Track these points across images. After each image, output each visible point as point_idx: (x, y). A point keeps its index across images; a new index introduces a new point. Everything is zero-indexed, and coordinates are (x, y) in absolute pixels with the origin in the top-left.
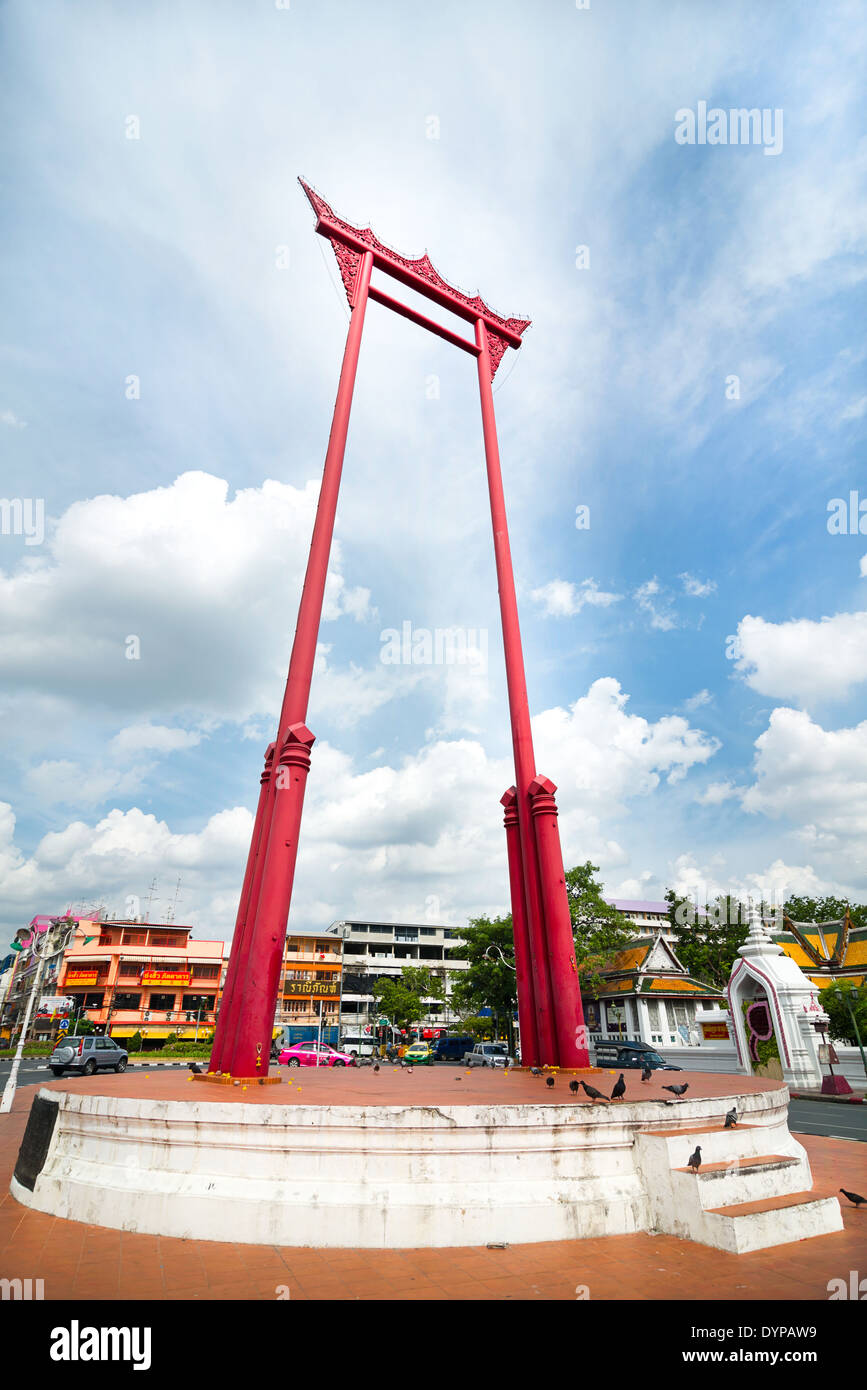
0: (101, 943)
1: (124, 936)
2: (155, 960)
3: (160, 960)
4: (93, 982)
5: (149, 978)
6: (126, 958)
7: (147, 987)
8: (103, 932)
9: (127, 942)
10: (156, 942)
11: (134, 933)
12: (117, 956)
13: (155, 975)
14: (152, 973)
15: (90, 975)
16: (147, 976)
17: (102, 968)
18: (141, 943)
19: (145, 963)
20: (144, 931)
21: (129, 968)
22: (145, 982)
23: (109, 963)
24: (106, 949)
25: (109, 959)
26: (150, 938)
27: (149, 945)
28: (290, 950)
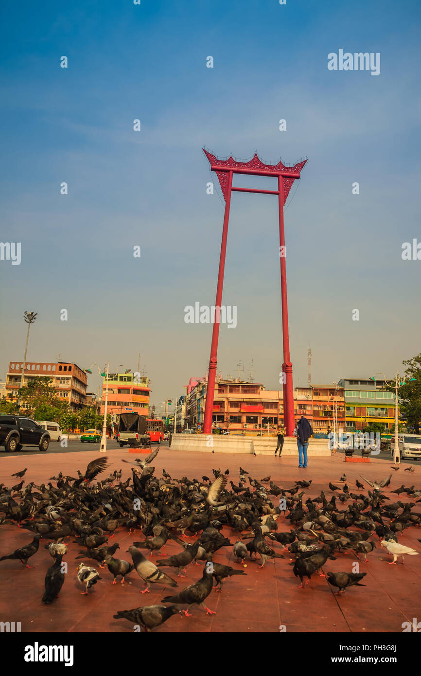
0: (219, 392)
1: (230, 389)
2: (245, 400)
3: (248, 400)
4: (218, 410)
5: (243, 409)
6: (231, 400)
7: (243, 413)
8: (219, 387)
9: (231, 391)
10: (245, 392)
11: (233, 388)
12: (227, 398)
13: (246, 407)
15: (216, 407)
16: (242, 407)
17: (220, 404)
18: (238, 392)
19: (241, 402)
20: (237, 386)
21: (234, 404)
22: (243, 411)
23: (224, 402)
24: (222, 395)
25: (224, 400)
26: (242, 389)
27: (242, 393)
28: (315, 395)
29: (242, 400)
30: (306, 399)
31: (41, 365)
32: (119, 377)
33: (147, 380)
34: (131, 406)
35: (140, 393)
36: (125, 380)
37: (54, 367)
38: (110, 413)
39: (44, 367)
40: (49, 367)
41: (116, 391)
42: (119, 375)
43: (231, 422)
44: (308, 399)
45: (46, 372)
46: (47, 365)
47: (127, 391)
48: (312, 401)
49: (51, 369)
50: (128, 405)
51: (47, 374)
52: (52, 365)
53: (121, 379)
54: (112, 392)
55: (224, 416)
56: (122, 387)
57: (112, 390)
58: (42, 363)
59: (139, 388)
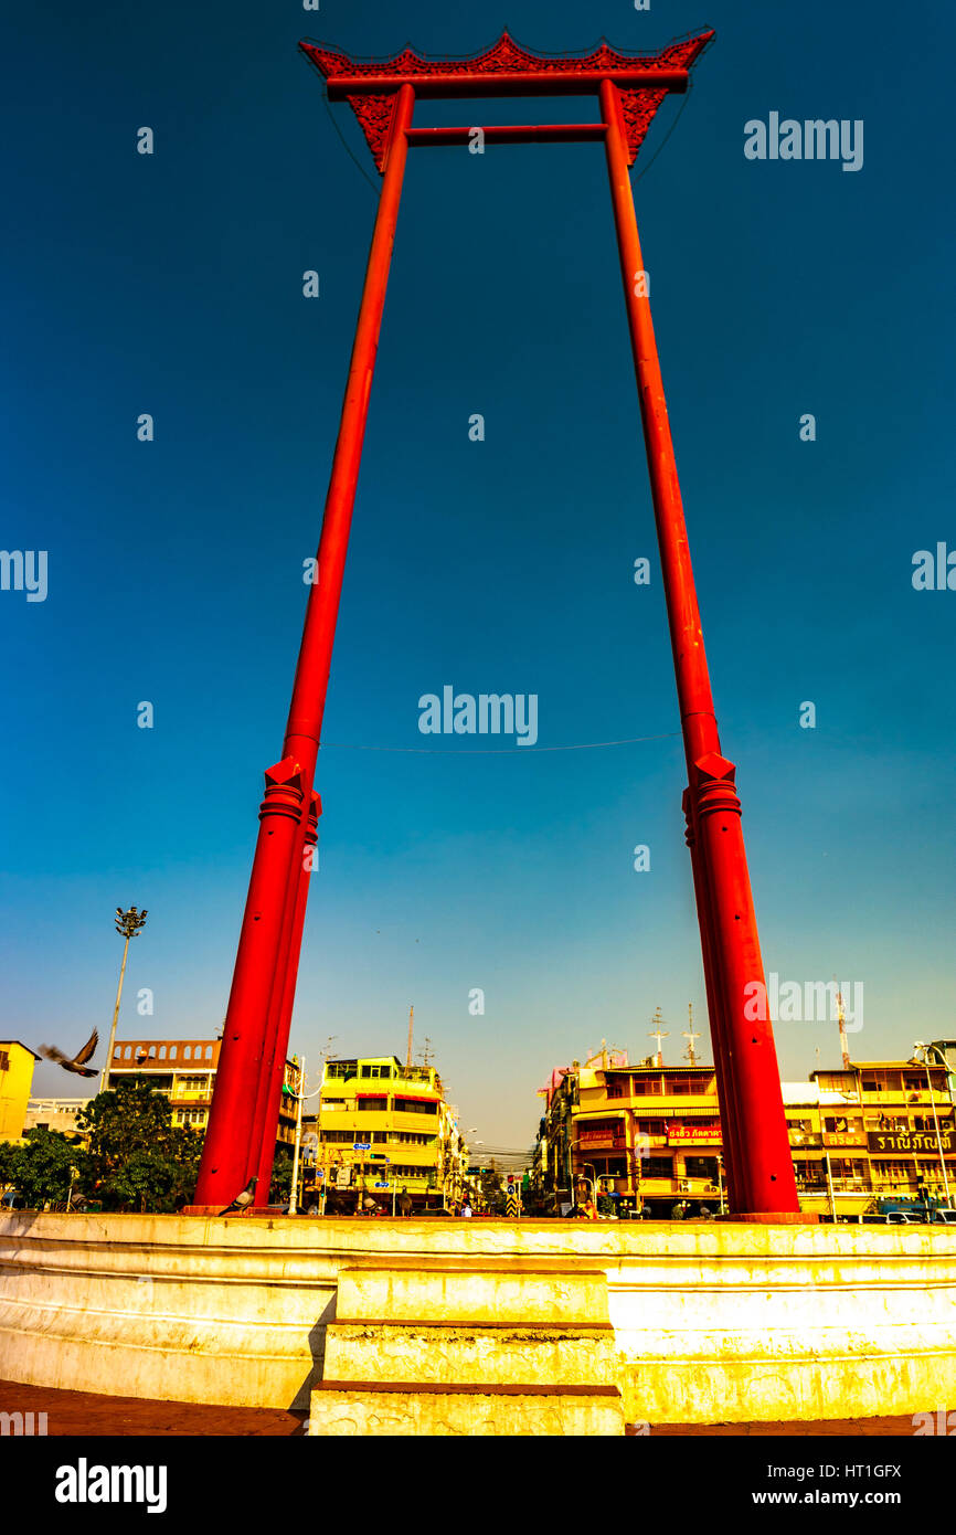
0: (610, 1096)
1: (636, 1086)
2: (678, 1113)
3: (685, 1113)
4: (608, 1144)
5: (676, 1137)
6: (638, 1113)
7: (676, 1149)
8: (609, 1083)
9: (640, 1091)
10: (678, 1090)
11: (646, 1081)
12: (630, 1111)
13: (682, 1133)
14: (679, 1130)
15: (605, 1136)
16: (672, 1134)
17: (613, 1126)
18: (658, 1090)
19: (668, 1118)
20: (656, 1076)
21: (652, 1125)
22: (673, 1142)
23: (623, 1119)
24: (615, 1103)
25: (621, 1114)
26: (667, 1084)
27: (669, 1092)
28: (865, 1090)
29: (669, 1113)
30: (845, 1101)
31: (181, 1045)
32: (360, 1069)
33: (432, 1074)
34: (393, 1142)
35: (411, 1106)
36: (375, 1074)
37: (209, 1050)
38: (336, 1162)
39: (188, 1050)
40: (199, 1050)
41: (353, 1104)
42: (361, 1063)
43: (646, 1176)
44: (850, 1102)
45: (192, 1063)
46: (194, 1044)
47: (378, 1105)
48: (859, 1106)
49: (203, 1054)
50: (385, 1141)
51: (192, 1067)
52: (205, 1044)
53: (366, 1071)
54: (343, 1106)
55: (626, 1159)
56: (367, 1093)
57: (342, 1101)
58: (181, 1042)
59: (411, 1094)
